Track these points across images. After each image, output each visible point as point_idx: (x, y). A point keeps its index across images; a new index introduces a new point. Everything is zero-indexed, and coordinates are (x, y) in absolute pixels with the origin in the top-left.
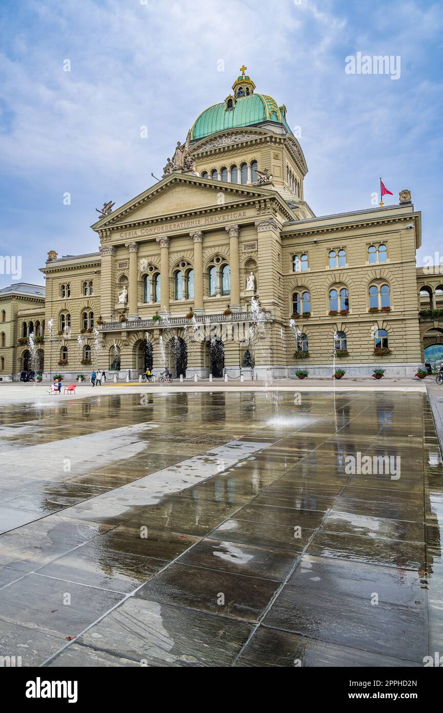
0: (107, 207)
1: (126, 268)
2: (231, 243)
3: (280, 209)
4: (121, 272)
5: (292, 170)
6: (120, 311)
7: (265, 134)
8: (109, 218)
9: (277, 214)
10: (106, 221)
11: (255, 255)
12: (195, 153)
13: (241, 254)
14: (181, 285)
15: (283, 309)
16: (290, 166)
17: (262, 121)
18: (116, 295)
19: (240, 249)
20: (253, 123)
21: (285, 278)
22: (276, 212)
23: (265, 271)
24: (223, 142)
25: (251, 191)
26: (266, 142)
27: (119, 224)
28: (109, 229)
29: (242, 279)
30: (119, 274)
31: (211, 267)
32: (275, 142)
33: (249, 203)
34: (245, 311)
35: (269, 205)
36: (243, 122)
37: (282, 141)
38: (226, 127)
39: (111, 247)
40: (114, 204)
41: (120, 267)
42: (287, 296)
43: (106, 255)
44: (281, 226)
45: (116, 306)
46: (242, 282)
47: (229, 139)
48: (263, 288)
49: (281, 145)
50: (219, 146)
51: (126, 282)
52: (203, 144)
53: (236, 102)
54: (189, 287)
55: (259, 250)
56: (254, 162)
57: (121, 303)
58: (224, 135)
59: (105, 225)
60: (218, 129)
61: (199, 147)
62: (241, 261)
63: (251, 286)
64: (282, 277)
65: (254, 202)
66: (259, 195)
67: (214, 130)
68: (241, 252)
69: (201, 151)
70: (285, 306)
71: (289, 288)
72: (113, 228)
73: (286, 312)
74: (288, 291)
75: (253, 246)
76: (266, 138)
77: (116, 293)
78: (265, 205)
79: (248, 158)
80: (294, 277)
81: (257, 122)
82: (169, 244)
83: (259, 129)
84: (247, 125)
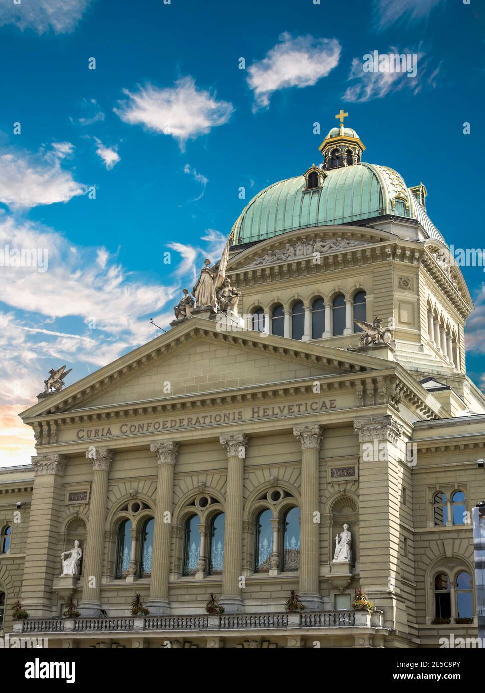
0: (57, 377)
1: (83, 501)
2: (303, 462)
3: (406, 396)
4: (72, 510)
5: (440, 308)
6: (62, 594)
7: (382, 240)
8: (57, 400)
9: (400, 406)
10: (51, 404)
11: (354, 489)
12: (241, 271)
13: (324, 486)
14: (197, 546)
15: (414, 606)
16: (433, 300)
17: (376, 215)
18: (58, 560)
19: (323, 474)
20: (357, 219)
21: (418, 538)
22: (397, 402)
23: (373, 524)
24: (298, 253)
25: (349, 359)
26: (384, 255)
27: (76, 413)
28: (56, 422)
29: (325, 537)
30: (67, 514)
31: (263, 510)
32: (403, 257)
33: (341, 384)
34: (329, 607)
35: (382, 390)
36: (339, 214)
37: (417, 255)
38: (304, 222)
39: (55, 457)
40: (70, 370)
41: (70, 499)
42: (422, 579)
43: (44, 472)
44: (409, 431)
45: (55, 582)
46: (325, 544)
47: (309, 247)
48: (370, 559)
49: (415, 262)
50: (289, 259)
51: (80, 531)
52: (255, 254)
53: (325, 177)
54: (213, 549)
55: (361, 479)
56: (359, 294)
57: (67, 576)
58: (299, 239)
59: (49, 412)
60: (288, 226)
61: (248, 260)
62: (324, 499)
63: (342, 554)
64: (412, 537)
65: (352, 384)
66: (363, 369)
67: (280, 228)
68: (323, 480)
69: (252, 267)
70: (419, 599)
71: (428, 561)
72: (64, 421)
73: (420, 613)
74: (424, 567)
75: (350, 471)
76: (383, 248)
77: (58, 553)
78: (375, 390)
79: (348, 283)
80: (436, 537)
81: (366, 217)
82: (177, 458)
83: (369, 230)
84: (346, 221)
